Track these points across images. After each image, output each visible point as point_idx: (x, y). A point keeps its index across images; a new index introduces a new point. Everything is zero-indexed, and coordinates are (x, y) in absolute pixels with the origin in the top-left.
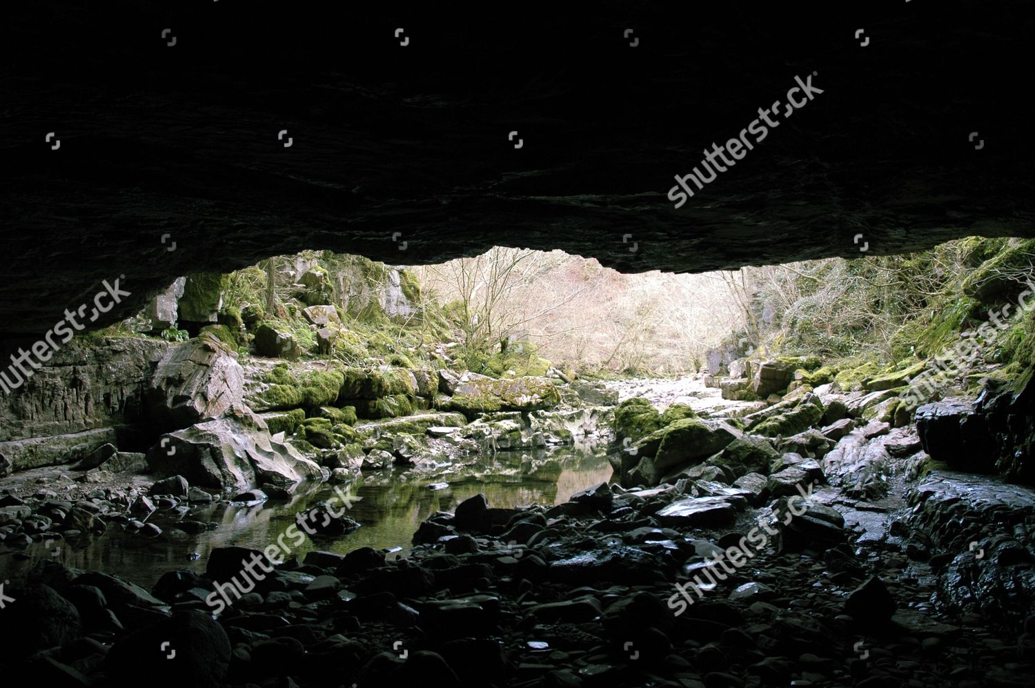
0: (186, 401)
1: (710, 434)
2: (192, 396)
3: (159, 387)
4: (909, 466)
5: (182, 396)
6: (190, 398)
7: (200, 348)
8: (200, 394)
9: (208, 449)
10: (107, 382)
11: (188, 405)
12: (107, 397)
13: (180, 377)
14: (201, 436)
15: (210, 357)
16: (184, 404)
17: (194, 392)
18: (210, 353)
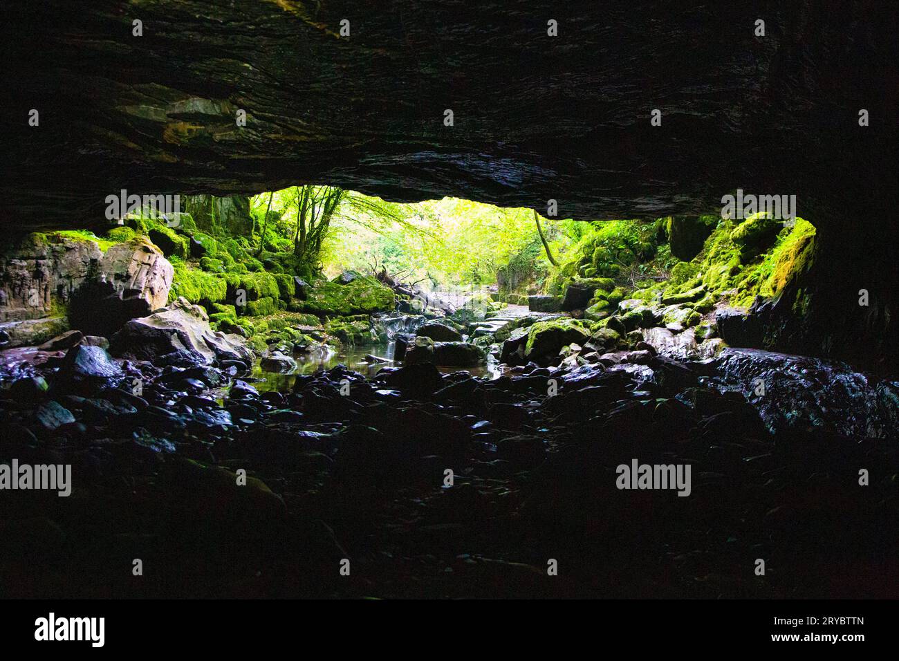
0: (138, 294)
1: (564, 332)
2: (142, 290)
3: (109, 282)
4: (709, 347)
5: (133, 290)
6: (141, 292)
7: (139, 250)
8: (148, 289)
9: (176, 334)
10: (61, 275)
11: (140, 298)
12: (60, 287)
13: (127, 274)
14: (165, 323)
15: (150, 257)
16: (136, 297)
17: (143, 287)
18: (149, 254)
